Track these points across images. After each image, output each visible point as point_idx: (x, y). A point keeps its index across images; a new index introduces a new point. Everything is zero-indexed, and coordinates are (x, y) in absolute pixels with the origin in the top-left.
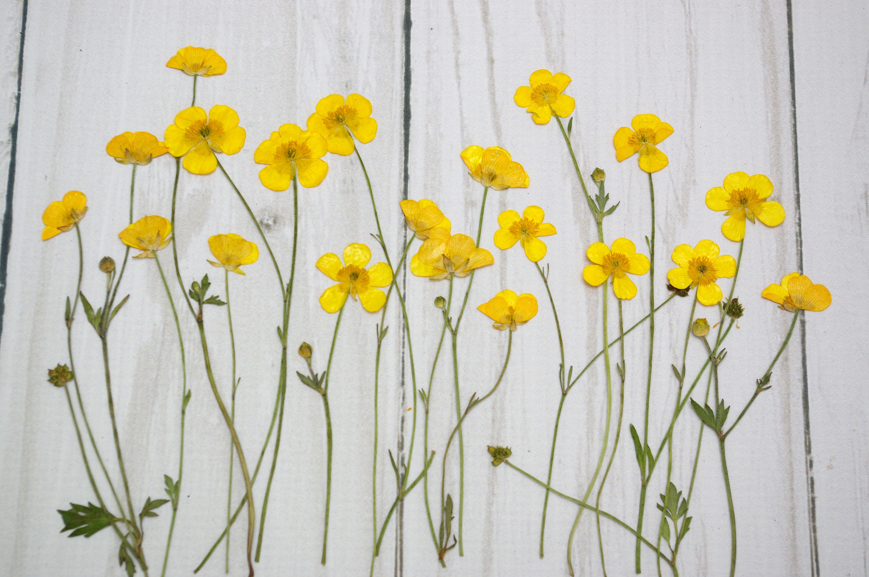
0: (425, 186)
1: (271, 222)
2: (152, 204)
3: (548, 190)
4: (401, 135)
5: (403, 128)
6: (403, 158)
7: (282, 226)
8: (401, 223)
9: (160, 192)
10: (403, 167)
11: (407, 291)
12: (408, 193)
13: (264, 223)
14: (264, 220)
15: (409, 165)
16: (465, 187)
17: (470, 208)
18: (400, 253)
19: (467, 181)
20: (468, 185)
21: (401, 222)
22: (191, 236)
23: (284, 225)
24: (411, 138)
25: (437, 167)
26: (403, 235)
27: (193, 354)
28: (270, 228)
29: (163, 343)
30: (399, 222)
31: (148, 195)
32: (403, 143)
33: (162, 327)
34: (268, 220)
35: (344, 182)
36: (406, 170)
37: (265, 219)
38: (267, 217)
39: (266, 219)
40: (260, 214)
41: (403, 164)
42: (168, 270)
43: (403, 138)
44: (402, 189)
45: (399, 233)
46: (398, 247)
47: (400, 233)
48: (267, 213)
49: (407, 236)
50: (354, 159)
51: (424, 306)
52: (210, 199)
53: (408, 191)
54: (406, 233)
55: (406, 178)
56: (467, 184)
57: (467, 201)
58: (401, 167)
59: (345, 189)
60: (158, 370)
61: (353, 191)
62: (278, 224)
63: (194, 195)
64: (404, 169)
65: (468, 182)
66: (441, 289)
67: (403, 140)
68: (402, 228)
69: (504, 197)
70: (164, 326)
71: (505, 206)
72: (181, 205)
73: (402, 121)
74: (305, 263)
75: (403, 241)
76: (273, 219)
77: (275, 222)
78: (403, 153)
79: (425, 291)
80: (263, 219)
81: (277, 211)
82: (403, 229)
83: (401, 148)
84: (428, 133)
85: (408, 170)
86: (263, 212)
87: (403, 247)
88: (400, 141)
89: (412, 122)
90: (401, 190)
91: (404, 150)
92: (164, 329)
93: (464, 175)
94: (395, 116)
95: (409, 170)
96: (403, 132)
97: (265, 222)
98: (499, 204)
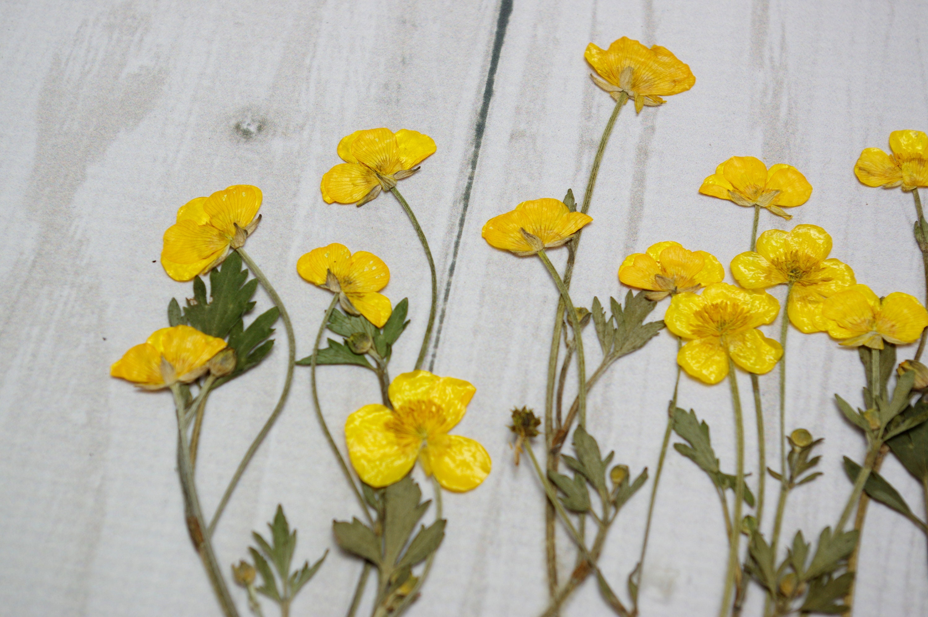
0: (518, 110)
1: (253, 129)
2: (69, 78)
3: (723, 141)
4: (491, 34)
5: (496, 24)
6: (489, 66)
7: (269, 136)
8: (467, 158)
9: (86, 63)
10: (486, 79)
11: (458, 260)
12: (488, 116)
13: (242, 128)
14: (243, 125)
15: (496, 77)
16: (583, 118)
17: (587, 151)
18: (458, 201)
19: (588, 111)
20: (589, 117)
21: (468, 156)
22: (119, 132)
23: (274, 135)
24: (506, 39)
25: (542, 85)
26: (468, 175)
27: (73, 307)
28: (251, 137)
29: (26, 283)
30: (465, 155)
31: (66, 64)
32: (492, 45)
33: (32, 258)
34: (249, 125)
35: (386, 86)
36: (490, 83)
37: (244, 122)
38: (248, 121)
39: (247, 123)
40: (238, 114)
41: (487, 74)
42: (67, 175)
43: (493, 38)
44: (479, 110)
45: (461, 172)
46: (456, 192)
47: (463, 172)
48: (250, 115)
49: (475, 178)
50: (408, 57)
51: (483, 288)
52: (164, 83)
53: (488, 112)
54: (473, 172)
55: (489, 93)
56: (588, 115)
57: (584, 139)
58: (482, 77)
59: (385, 96)
60: (7, 323)
61: (398, 101)
62: (264, 133)
63: (140, 75)
64: (487, 82)
65: (590, 113)
66: (518, 265)
67: (493, 41)
68: (468, 164)
69: (647, 141)
70: (36, 258)
71: (646, 154)
72: (114, 85)
73: (497, 15)
74: (295, 195)
75: (466, 184)
76: (257, 124)
77: (260, 129)
78: (490, 59)
79: (489, 263)
80: (241, 123)
81: (267, 114)
82: (470, 166)
83: (487, 52)
84: (535, 36)
85: (493, 84)
86: (244, 112)
87: (464, 192)
88: (489, 42)
89: (513, 18)
90: (477, 110)
91: (492, 55)
92: (34, 262)
93: (585, 102)
94: (487, 7)
95: (495, 83)
96: (495, 29)
97: (244, 126)
98: (637, 150)
